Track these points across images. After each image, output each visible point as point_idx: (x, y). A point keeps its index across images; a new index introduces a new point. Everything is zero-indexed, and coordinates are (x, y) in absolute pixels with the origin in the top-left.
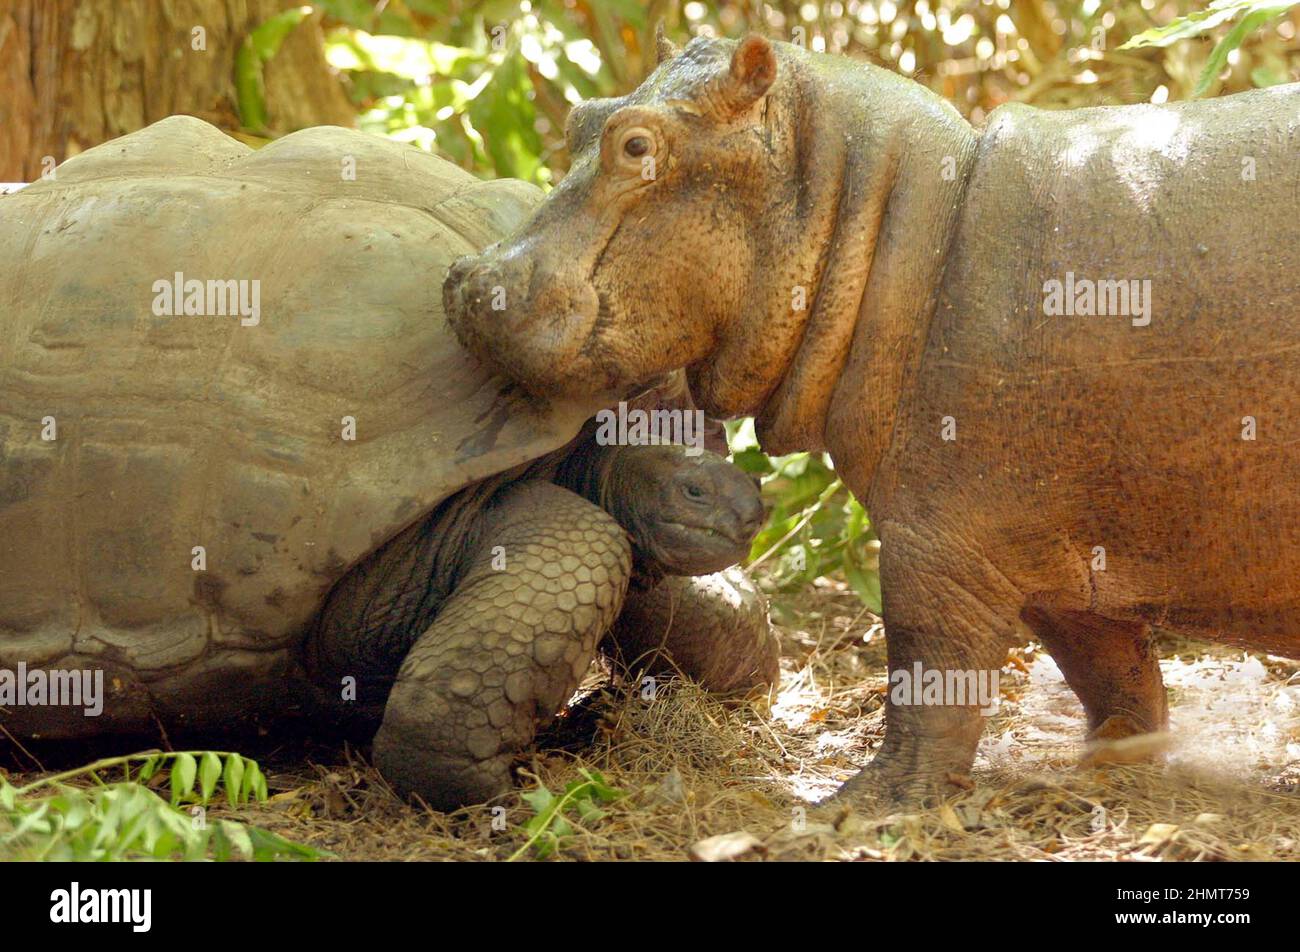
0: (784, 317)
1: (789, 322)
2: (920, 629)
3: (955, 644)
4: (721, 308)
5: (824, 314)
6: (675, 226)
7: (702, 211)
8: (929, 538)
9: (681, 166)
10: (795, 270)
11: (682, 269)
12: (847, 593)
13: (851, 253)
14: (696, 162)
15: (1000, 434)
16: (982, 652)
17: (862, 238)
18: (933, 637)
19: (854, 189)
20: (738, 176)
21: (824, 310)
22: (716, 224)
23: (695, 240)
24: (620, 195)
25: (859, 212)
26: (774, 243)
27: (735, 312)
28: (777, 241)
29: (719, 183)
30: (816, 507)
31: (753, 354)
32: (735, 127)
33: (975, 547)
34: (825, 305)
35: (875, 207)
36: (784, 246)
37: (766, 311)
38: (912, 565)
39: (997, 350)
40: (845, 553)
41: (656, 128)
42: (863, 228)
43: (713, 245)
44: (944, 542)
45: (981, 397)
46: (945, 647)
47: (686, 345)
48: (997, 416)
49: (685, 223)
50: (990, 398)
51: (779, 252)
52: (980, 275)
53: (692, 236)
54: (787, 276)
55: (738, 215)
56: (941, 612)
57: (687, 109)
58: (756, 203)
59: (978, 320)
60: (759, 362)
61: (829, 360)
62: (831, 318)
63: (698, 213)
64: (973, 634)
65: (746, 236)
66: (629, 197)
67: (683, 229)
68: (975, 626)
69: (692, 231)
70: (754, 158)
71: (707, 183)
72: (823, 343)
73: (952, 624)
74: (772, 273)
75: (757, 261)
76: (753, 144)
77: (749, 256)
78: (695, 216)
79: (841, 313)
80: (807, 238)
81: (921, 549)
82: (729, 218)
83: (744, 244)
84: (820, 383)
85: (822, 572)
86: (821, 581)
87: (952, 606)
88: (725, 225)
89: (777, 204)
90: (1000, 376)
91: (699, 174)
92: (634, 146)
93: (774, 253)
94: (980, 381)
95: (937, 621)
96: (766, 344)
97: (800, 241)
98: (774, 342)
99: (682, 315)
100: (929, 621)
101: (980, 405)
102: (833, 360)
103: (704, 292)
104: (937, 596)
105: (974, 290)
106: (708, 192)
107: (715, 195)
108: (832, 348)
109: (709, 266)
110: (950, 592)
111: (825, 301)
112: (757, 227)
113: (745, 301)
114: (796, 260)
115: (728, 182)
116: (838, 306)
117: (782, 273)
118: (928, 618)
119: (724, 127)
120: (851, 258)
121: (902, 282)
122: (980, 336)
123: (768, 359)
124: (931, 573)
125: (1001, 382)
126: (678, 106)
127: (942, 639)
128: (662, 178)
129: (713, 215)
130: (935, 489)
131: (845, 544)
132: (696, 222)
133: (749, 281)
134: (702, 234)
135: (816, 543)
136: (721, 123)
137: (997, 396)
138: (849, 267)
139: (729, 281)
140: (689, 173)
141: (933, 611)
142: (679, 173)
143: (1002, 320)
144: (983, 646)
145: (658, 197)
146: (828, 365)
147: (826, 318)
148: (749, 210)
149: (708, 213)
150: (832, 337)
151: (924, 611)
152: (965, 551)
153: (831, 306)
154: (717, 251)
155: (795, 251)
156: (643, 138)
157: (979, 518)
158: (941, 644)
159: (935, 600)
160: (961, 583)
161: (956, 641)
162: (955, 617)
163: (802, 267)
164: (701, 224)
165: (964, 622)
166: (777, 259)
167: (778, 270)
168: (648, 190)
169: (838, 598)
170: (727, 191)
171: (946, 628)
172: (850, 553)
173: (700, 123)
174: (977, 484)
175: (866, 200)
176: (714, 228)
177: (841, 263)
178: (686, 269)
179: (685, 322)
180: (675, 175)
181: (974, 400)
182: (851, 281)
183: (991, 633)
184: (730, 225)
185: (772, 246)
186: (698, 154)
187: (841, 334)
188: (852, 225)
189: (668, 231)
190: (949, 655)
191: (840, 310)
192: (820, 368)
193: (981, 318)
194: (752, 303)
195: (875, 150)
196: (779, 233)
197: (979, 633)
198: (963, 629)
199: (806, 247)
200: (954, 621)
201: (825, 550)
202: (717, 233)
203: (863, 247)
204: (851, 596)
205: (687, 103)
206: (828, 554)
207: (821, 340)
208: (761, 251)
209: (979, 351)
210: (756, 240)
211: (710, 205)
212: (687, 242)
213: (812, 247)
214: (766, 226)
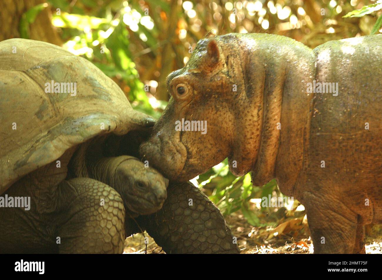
0: (251, 135)
1: (253, 136)
2: (324, 229)
3: (337, 232)
4: (228, 138)
5: (268, 131)
6: (203, 115)
7: (211, 106)
8: (320, 197)
9: (199, 93)
10: (251, 118)
11: (210, 129)
12: (242, 219)
13: (272, 107)
14: (204, 90)
15: (342, 157)
16: (347, 233)
17: (275, 101)
18: (329, 231)
19: (271, 84)
20: (220, 90)
21: (267, 130)
22: (217, 110)
23: (212, 117)
24: (182, 109)
25: (273, 92)
26: (240, 109)
27: (233, 138)
28: (241, 109)
29: (214, 95)
30: (231, 187)
31: (243, 151)
32: (214, 73)
33: (337, 199)
34: (268, 128)
35: (279, 89)
36: (244, 110)
37: (244, 135)
38: (317, 207)
39: (339, 126)
40: (242, 204)
41: (186, 82)
42: (275, 97)
43: (218, 117)
44: (326, 198)
45: (334, 144)
46: (334, 234)
47: (220, 153)
48: (340, 151)
49: (207, 112)
50: (337, 144)
51: (243, 113)
52: (329, 100)
53: (210, 116)
54: (248, 120)
55: (224, 104)
56: (330, 222)
57: (195, 72)
58: (229, 97)
59: (330, 116)
60: (246, 153)
61: (274, 146)
62: (270, 132)
63: (210, 108)
64: (343, 228)
65: (229, 111)
66: (185, 108)
67: (206, 115)
68: (343, 225)
69: (210, 114)
70: (224, 82)
71: (210, 96)
72: (270, 141)
73: (334, 226)
74: (242, 121)
75: (236, 117)
76: (222, 77)
77: (232, 117)
78: (209, 109)
79: (274, 129)
80: (253, 105)
81: (318, 201)
82: (222, 106)
83: (229, 113)
84: (273, 155)
85: (233, 211)
86: (233, 214)
87: (333, 219)
88: (221, 109)
89: (237, 95)
90: (340, 136)
91: (206, 94)
92: (180, 90)
93: (241, 113)
94: (333, 138)
95: (329, 225)
96: (247, 146)
97: (250, 107)
98: (249, 145)
99: (216, 144)
100: (327, 226)
101: (334, 147)
102: (275, 146)
103: (220, 134)
104: (328, 217)
105: (327, 106)
106: (212, 99)
107: (214, 99)
108: (274, 142)
109: (219, 125)
110: (332, 215)
111: (267, 127)
112: (232, 106)
113: (235, 133)
114: (250, 114)
115: (217, 93)
116: (272, 127)
117: (246, 120)
118: (326, 225)
119: (210, 74)
120: (273, 109)
121: (296, 110)
122: (331, 122)
123: (249, 151)
124: (324, 209)
125: (341, 138)
126: (192, 71)
127: (332, 231)
128: (194, 99)
129: (215, 107)
130: (321, 180)
131: (242, 201)
132: (210, 111)
133: (234, 126)
134: (214, 115)
135: (230, 200)
136: (208, 73)
137: (340, 143)
138: (273, 112)
139: (227, 128)
140: (203, 94)
141: (327, 222)
142: (199, 96)
143: (339, 115)
144: (347, 231)
145: (194, 106)
146: (274, 148)
147: (269, 132)
148: (227, 101)
149: (213, 107)
150: (273, 138)
151: (325, 223)
152: (334, 201)
153: (269, 128)
154: (220, 119)
155: (249, 111)
156: (183, 87)
157: (337, 188)
158: (332, 233)
159: (327, 219)
160: (335, 211)
161: (337, 231)
162: (335, 223)
163: (252, 116)
164: (212, 111)
165: (339, 224)
166: (243, 116)
167: (244, 119)
168: (190, 104)
169: (239, 220)
170: (218, 97)
171: (333, 227)
172: (243, 203)
173: (202, 75)
174: (335, 176)
175: (275, 87)
176: (217, 111)
177: (270, 111)
178: (212, 128)
179: (218, 146)
180: (198, 97)
181: (332, 145)
182: (274, 117)
183: (349, 227)
184: (222, 109)
185: (240, 111)
186: (203, 87)
187: (276, 136)
188: (272, 97)
189: (201, 117)
190: (335, 236)
191: (273, 128)
192: (271, 150)
193: (331, 115)
194: (238, 133)
195: (276, 68)
196: (241, 106)
197: (345, 227)
198: (339, 227)
199: (253, 108)
200: (335, 224)
201: (235, 203)
202: (218, 113)
203: (277, 104)
204: (244, 220)
205: (195, 69)
206: (236, 204)
207: (269, 140)
208: (236, 114)
209: (331, 128)
210: (234, 110)
211: (213, 103)
212: (209, 119)
213: (255, 108)
214: (236, 104)
